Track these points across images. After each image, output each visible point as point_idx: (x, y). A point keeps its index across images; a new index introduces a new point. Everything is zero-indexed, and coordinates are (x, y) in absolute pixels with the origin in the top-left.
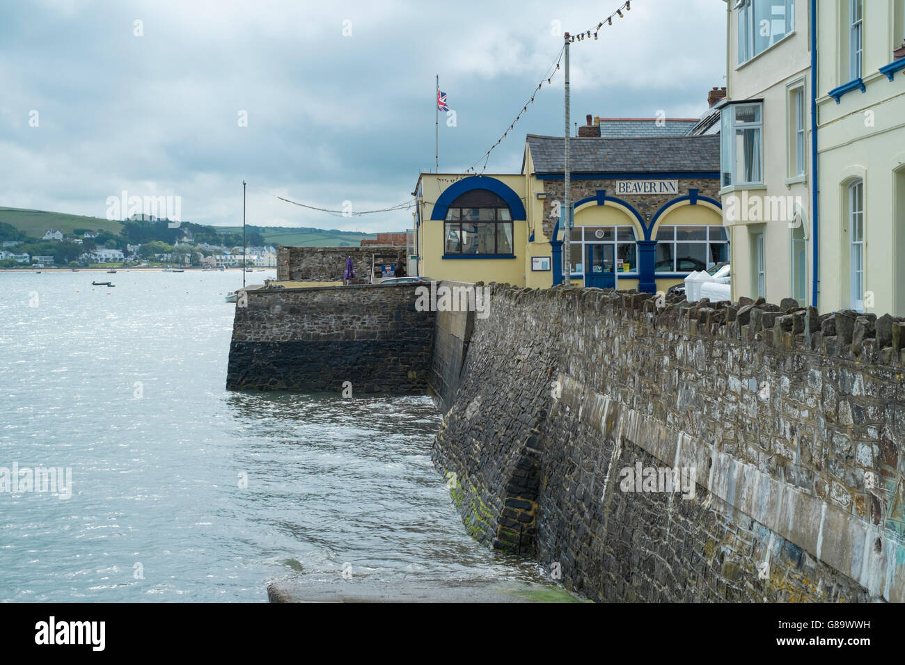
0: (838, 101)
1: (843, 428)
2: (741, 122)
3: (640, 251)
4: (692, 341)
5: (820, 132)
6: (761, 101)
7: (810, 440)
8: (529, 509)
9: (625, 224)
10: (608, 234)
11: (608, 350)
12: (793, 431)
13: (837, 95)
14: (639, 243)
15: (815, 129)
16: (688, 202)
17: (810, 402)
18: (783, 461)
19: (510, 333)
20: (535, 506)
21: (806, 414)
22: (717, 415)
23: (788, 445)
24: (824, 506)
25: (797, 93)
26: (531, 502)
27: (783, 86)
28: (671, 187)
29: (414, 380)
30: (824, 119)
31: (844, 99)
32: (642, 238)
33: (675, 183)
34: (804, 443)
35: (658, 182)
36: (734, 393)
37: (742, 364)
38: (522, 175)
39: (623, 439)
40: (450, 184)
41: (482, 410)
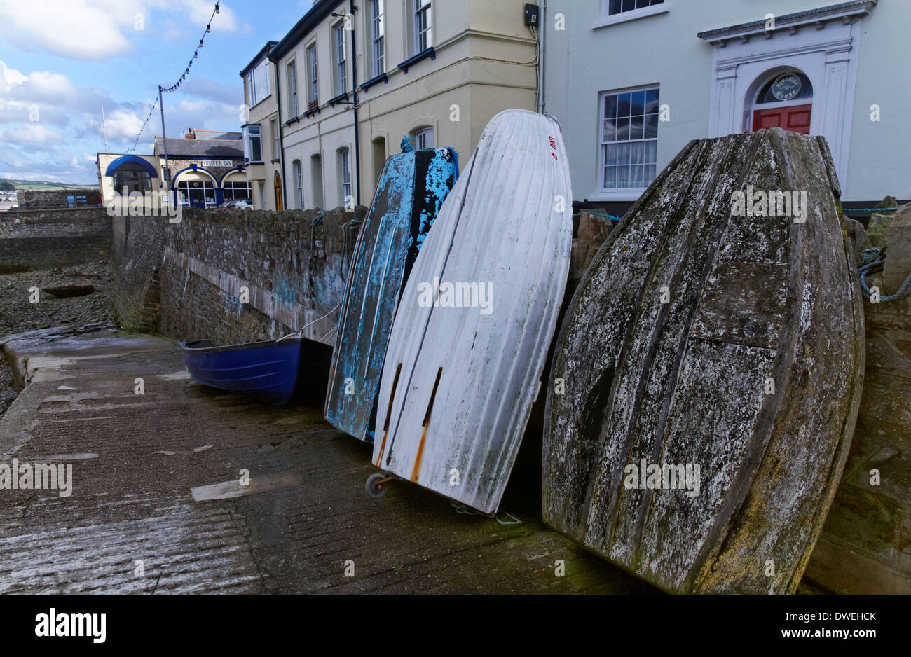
0: (289, 126)
1: (259, 255)
2: (251, 134)
3: (217, 193)
4: (211, 226)
5: (284, 139)
6: (260, 125)
7: (250, 262)
8: (156, 307)
9: (208, 180)
10: (200, 184)
11: (182, 233)
12: (245, 259)
13: (289, 124)
14: (216, 189)
15: (281, 138)
16: (237, 171)
17: (249, 247)
18: (243, 272)
19: (146, 229)
20: (158, 305)
21: (248, 252)
22: (221, 256)
23: (244, 265)
24: (256, 288)
25: (273, 121)
26: (156, 304)
27: (268, 119)
28: (229, 163)
29: (103, 255)
30: (285, 134)
31: (292, 126)
32: (217, 187)
33: (231, 162)
34: (249, 263)
35: (222, 161)
36: (226, 247)
37: (227, 235)
38: (154, 156)
39: (190, 272)
40: (113, 160)
41: (133, 265)
